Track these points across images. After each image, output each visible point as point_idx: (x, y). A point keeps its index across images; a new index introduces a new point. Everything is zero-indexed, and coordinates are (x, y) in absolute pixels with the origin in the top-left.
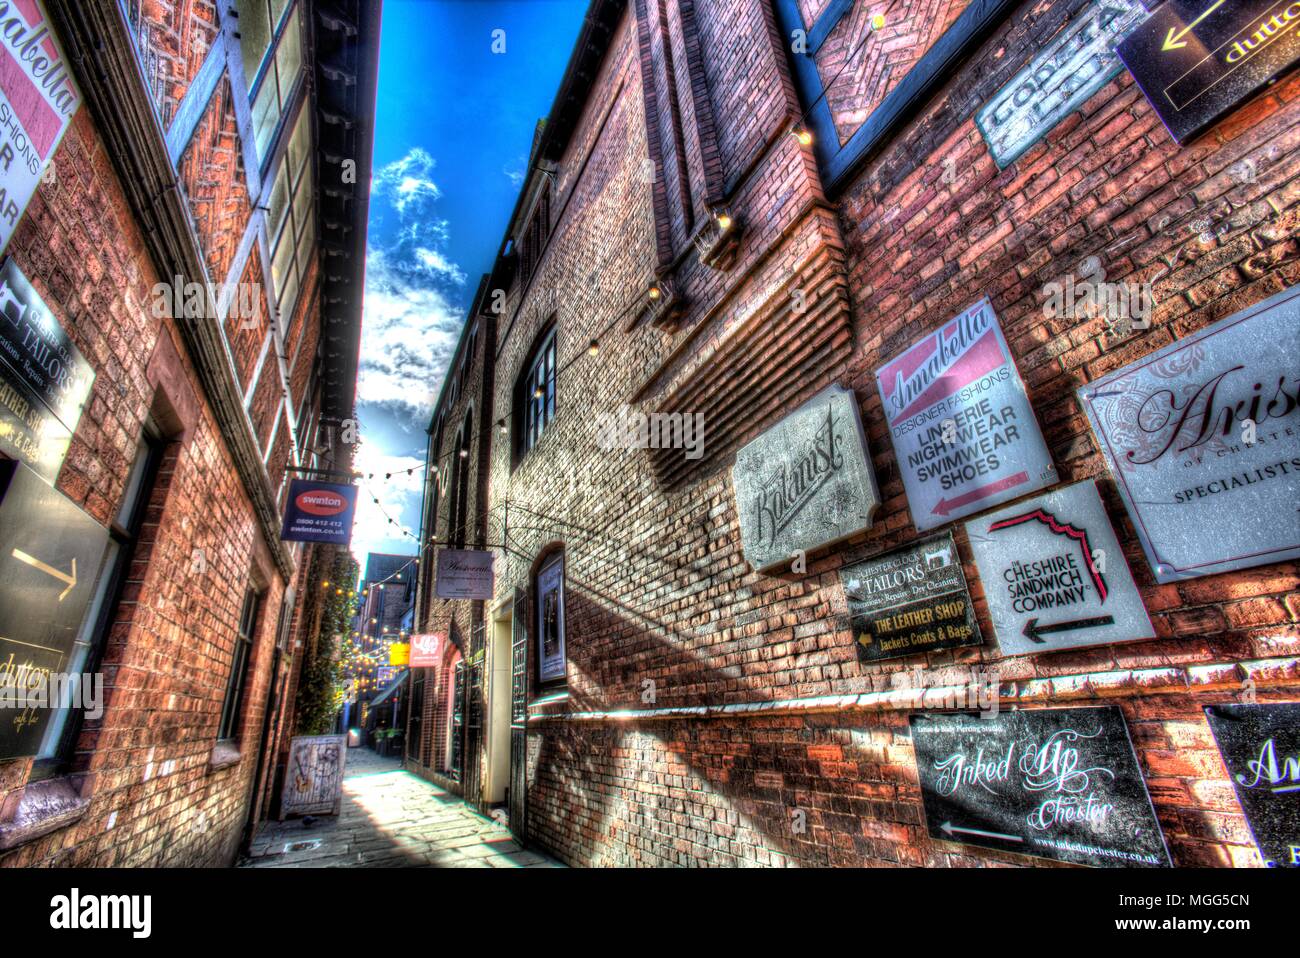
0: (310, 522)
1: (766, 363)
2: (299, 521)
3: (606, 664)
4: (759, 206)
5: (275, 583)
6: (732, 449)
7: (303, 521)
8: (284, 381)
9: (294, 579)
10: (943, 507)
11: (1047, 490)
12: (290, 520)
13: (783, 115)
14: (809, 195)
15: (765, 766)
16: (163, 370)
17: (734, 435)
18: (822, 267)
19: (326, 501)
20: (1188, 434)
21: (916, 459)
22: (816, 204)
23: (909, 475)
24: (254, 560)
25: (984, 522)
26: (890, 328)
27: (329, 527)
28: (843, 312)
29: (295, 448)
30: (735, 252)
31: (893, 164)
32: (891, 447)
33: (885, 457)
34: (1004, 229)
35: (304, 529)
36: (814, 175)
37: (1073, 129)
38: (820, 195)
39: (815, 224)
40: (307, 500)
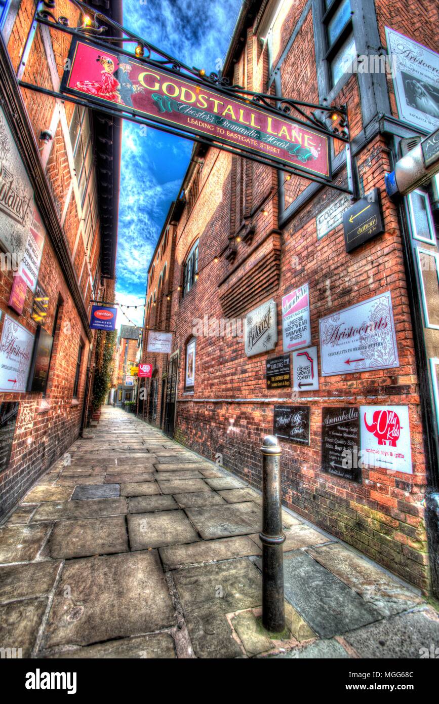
0: (100, 322)
1: (257, 285)
2: (96, 322)
3: (206, 382)
4: (260, 224)
5: (87, 343)
6: (246, 312)
7: (97, 322)
8: (89, 270)
9: (92, 340)
10: (290, 346)
11: (309, 347)
12: (93, 321)
13: (270, 190)
14: (272, 228)
15: (243, 418)
16: (60, 287)
17: (247, 308)
18: (272, 256)
19: (105, 314)
20: (333, 338)
21: (286, 330)
22: (273, 232)
23: (284, 334)
24: (81, 337)
25: (296, 353)
26: (288, 284)
27: (106, 324)
28: (277, 274)
29: (93, 293)
30: (251, 239)
31: (296, 223)
32: (282, 324)
33: (280, 327)
34: (315, 261)
35: (97, 325)
36: (276, 218)
37: (333, 235)
38: (276, 227)
39: (272, 240)
40: (99, 314)
